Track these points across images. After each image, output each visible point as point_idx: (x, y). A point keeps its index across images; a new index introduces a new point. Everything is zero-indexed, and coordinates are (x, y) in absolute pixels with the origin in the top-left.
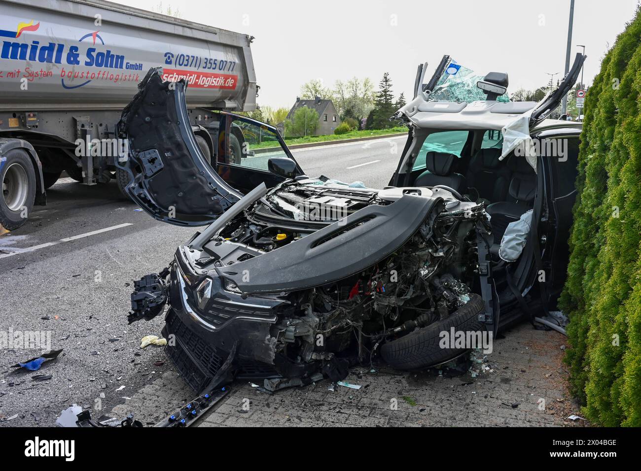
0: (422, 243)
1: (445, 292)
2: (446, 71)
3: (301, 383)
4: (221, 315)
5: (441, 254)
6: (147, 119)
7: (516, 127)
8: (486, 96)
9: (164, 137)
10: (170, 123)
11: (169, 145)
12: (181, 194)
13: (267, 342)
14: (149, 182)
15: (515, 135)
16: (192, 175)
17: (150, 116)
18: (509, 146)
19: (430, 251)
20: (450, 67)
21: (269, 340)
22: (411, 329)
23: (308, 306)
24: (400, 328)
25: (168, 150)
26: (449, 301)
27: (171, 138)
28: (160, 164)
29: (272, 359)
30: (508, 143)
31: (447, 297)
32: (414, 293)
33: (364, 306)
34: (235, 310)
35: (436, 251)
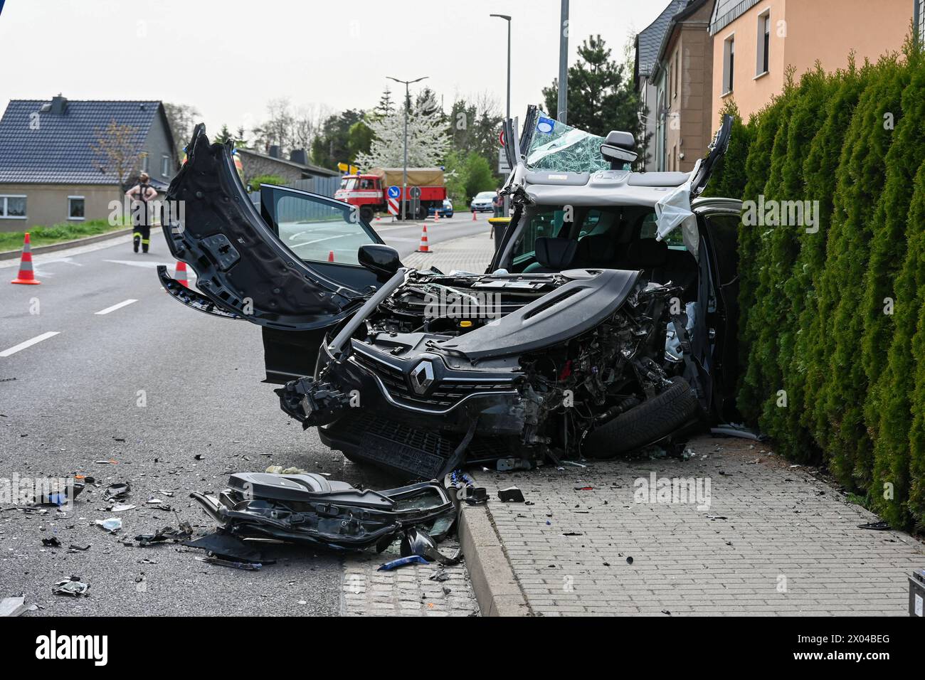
0: (623, 322)
1: (649, 373)
2: (538, 128)
3: (529, 465)
4: (450, 395)
5: (644, 332)
6: (199, 194)
7: (674, 202)
8: (609, 163)
9: (229, 218)
10: (227, 199)
11: (237, 229)
12: (277, 291)
13: (512, 413)
14: (226, 276)
15: (676, 212)
16: (281, 267)
17: (201, 189)
18: (670, 224)
19: (632, 330)
20: (540, 122)
21: (514, 411)
22: (616, 414)
23: (529, 386)
24: (605, 415)
25: (240, 235)
26: (655, 381)
27: (237, 219)
28: (235, 255)
29: (521, 429)
30: (668, 221)
31: (652, 377)
32: (615, 377)
33: (576, 388)
34: (470, 387)
35: (638, 329)
